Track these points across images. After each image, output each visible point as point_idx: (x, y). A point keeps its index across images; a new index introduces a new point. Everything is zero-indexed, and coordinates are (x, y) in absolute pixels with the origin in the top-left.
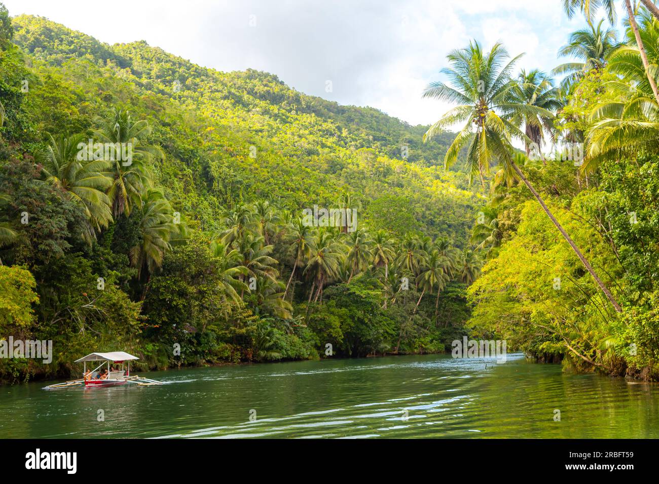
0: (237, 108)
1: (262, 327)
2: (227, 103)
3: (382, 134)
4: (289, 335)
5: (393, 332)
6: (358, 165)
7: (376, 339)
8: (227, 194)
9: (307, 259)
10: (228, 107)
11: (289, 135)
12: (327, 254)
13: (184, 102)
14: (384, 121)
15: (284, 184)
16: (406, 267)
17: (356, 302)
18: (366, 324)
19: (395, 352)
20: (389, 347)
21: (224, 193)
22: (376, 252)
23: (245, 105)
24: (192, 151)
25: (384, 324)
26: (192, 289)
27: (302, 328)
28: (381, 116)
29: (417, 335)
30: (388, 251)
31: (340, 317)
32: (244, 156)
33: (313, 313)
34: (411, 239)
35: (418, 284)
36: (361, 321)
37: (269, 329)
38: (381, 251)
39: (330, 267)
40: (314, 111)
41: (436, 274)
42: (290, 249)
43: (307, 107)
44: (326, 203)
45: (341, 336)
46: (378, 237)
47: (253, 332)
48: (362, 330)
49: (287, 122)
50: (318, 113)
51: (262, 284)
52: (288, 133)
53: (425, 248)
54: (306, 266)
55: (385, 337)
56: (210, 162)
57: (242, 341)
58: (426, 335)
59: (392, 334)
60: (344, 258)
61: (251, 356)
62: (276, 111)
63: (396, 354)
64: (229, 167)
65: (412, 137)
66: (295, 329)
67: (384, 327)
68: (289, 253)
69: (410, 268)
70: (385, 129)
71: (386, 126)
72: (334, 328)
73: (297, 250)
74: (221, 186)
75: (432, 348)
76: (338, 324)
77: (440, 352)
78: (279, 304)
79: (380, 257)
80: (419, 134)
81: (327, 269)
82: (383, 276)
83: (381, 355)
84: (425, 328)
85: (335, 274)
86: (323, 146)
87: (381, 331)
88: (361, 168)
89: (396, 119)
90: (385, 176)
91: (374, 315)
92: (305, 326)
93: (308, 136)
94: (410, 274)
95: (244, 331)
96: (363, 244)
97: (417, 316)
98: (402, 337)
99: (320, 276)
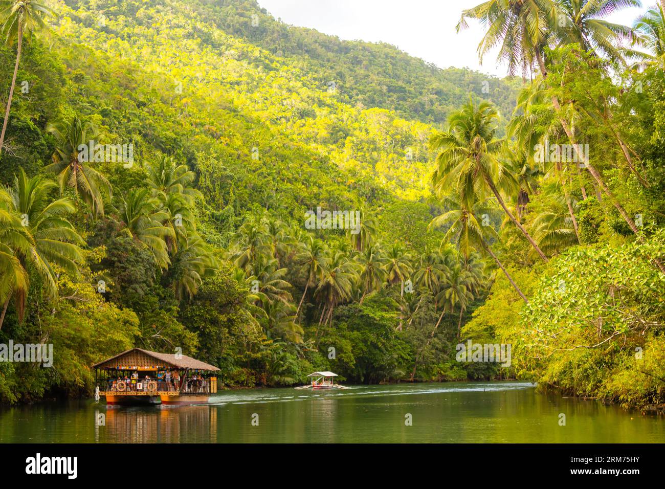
0: (205, 50)
1: (275, 351)
2: (192, 44)
3: (400, 83)
4: (300, 359)
5: (409, 357)
6: (367, 132)
7: (390, 365)
8: (215, 191)
9: (319, 280)
10: (193, 50)
11: (275, 90)
12: (339, 274)
13: (135, 42)
14: (402, 63)
15: (279, 173)
16: (424, 285)
17: (369, 325)
18: (379, 349)
19: (410, 379)
20: (403, 373)
21: (212, 190)
22: (391, 268)
23: (216, 46)
24: (175, 140)
25: (399, 349)
26: (223, 318)
27: (313, 352)
28: (399, 57)
29: (435, 360)
30: (404, 267)
31: (352, 340)
32: (229, 137)
33: (323, 336)
34: (430, 252)
35: (438, 302)
36: (374, 346)
37: (282, 354)
38: (396, 266)
39: (342, 288)
40: (307, 51)
41: (458, 292)
42: (302, 270)
43: (298, 45)
44: (330, 198)
45: (352, 361)
46: (394, 251)
47: (267, 356)
48: (374, 355)
49: (271, 69)
50: (313, 54)
51: (273, 307)
52: (274, 85)
53: (446, 262)
54: (317, 286)
55: (400, 363)
56: (196, 152)
57: (256, 365)
58: (444, 361)
59: (407, 360)
60: (356, 277)
61: (265, 380)
62: (257, 54)
63: (411, 382)
64: (217, 159)
65: (441, 87)
66: (305, 353)
67: (399, 352)
68: (300, 275)
69: (429, 286)
70: (404, 75)
71: (406, 70)
72: (345, 353)
73: (309, 271)
74: (208, 182)
75: (453, 375)
76: (349, 348)
77: (462, 380)
78: (291, 328)
79: (396, 273)
80: (450, 80)
81: (339, 290)
82: (398, 295)
83: (394, 381)
84: (445, 352)
85: (347, 294)
86: (321, 104)
87: (396, 356)
88: (371, 135)
89: (420, 59)
90: (403, 147)
91: (388, 338)
92: (317, 351)
93: (300, 90)
94: (429, 292)
95: (259, 355)
96: (378, 261)
97: (436, 340)
98: (418, 363)
99: (331, 298)
